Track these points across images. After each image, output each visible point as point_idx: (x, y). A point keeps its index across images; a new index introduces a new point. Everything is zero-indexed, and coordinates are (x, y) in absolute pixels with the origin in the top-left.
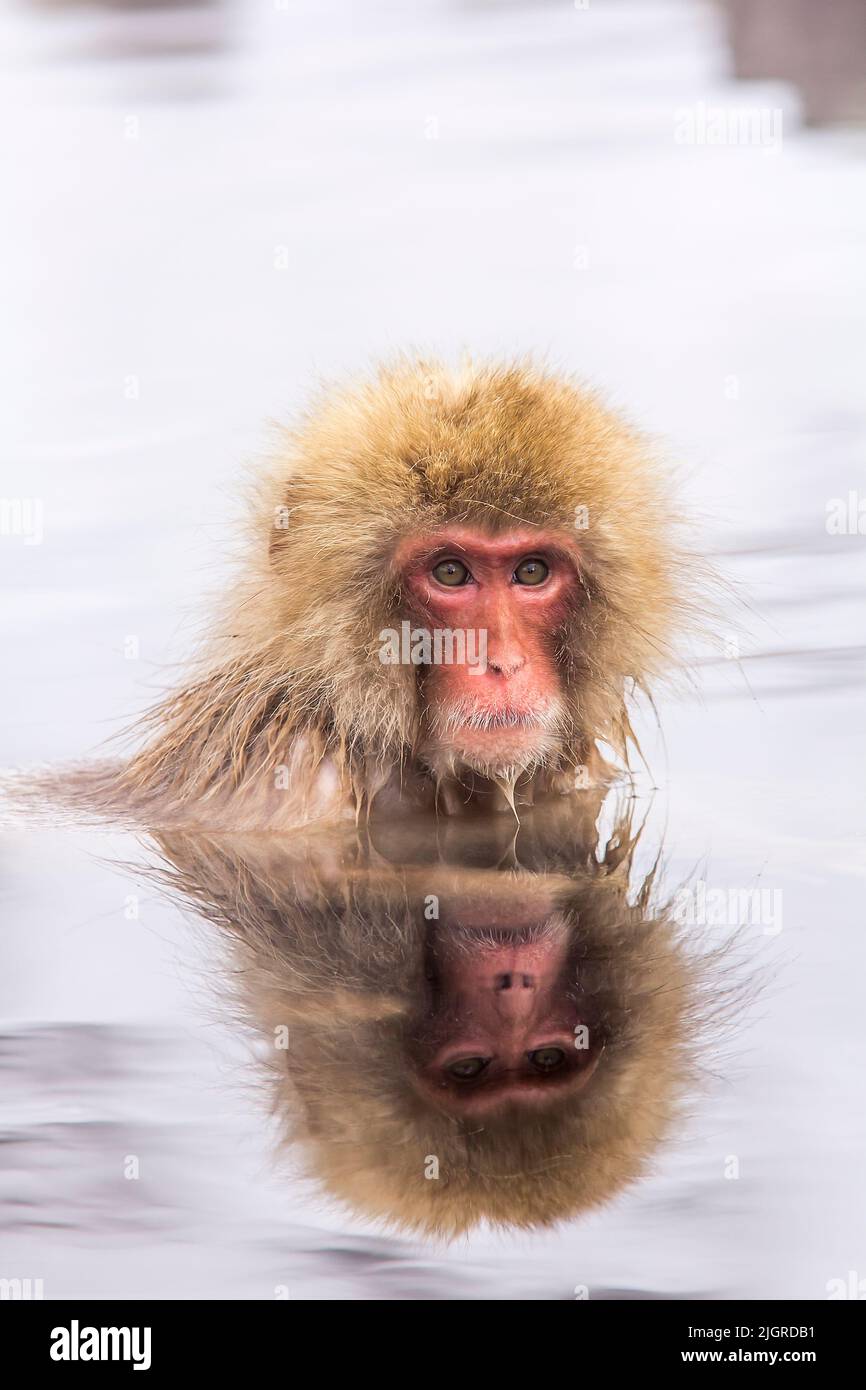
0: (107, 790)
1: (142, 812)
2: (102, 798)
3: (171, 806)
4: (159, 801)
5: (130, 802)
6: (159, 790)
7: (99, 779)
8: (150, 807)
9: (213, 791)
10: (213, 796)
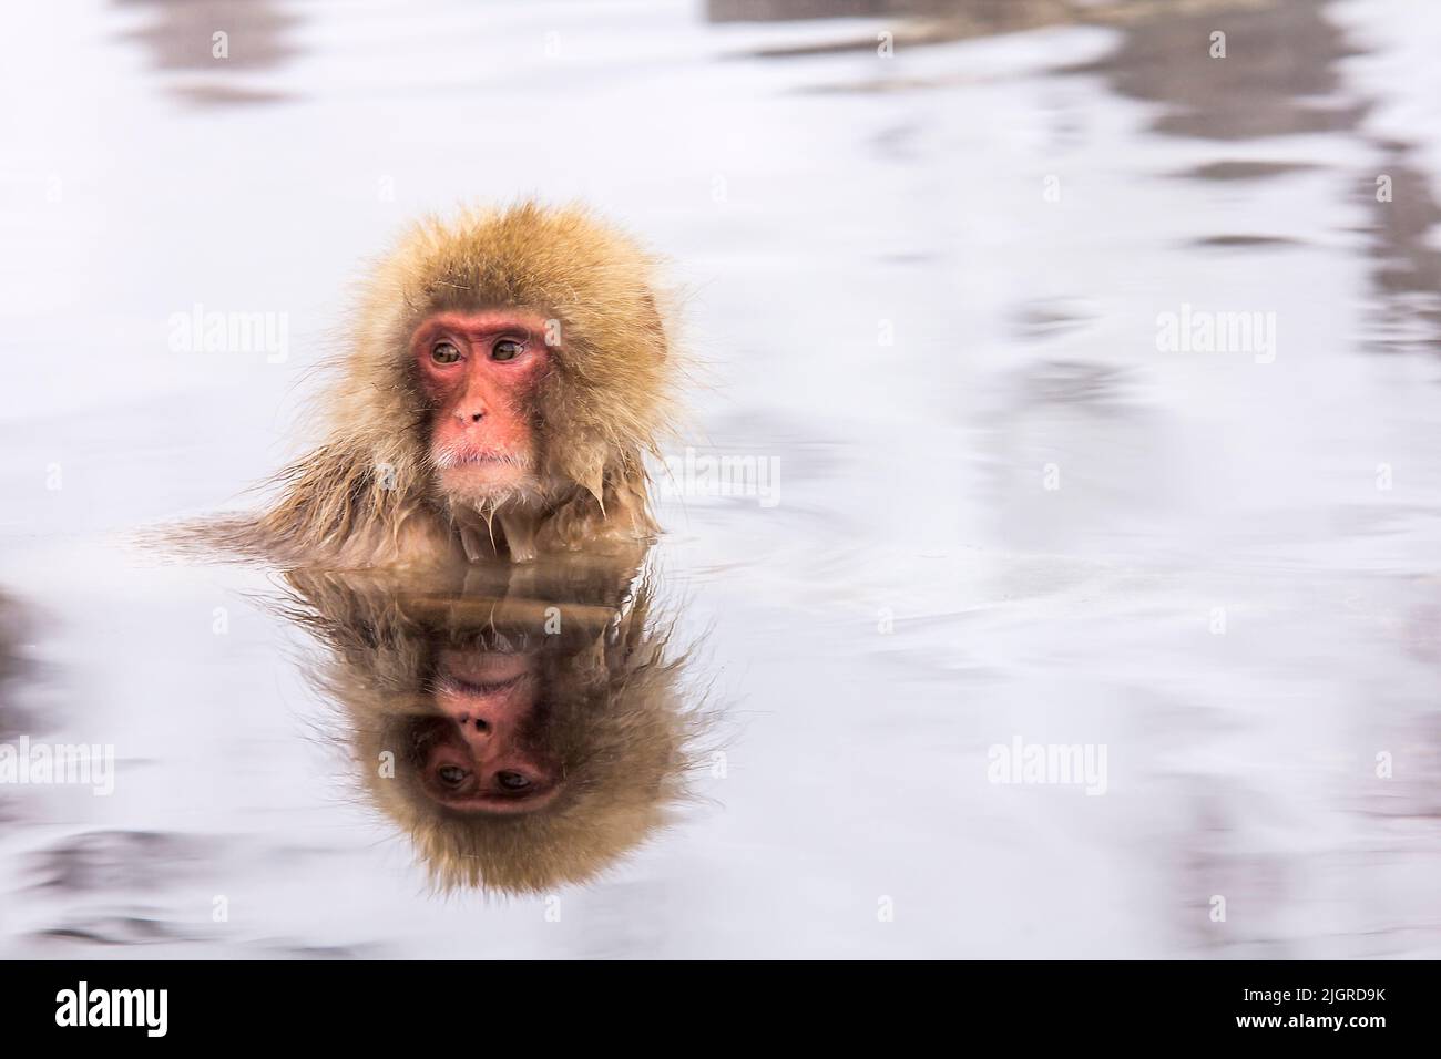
0: (248, 535)
1: (272, 553)
2: (242, 540)
3: (295, 549)
4: (286, 546)
5: (265, 544)
6: (287, 536)
7: (242, 527)
8: (279, 549)
9: (327, 540)
10: (330, 543)
